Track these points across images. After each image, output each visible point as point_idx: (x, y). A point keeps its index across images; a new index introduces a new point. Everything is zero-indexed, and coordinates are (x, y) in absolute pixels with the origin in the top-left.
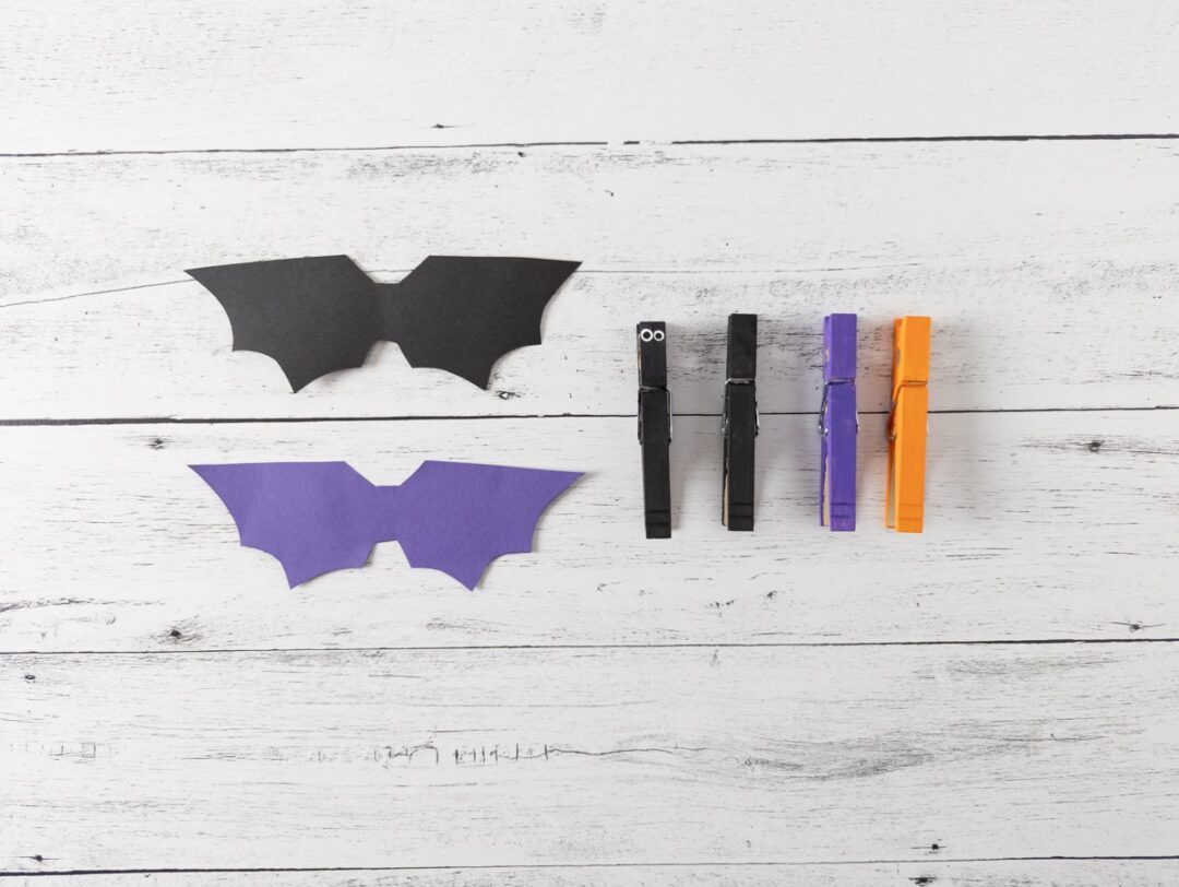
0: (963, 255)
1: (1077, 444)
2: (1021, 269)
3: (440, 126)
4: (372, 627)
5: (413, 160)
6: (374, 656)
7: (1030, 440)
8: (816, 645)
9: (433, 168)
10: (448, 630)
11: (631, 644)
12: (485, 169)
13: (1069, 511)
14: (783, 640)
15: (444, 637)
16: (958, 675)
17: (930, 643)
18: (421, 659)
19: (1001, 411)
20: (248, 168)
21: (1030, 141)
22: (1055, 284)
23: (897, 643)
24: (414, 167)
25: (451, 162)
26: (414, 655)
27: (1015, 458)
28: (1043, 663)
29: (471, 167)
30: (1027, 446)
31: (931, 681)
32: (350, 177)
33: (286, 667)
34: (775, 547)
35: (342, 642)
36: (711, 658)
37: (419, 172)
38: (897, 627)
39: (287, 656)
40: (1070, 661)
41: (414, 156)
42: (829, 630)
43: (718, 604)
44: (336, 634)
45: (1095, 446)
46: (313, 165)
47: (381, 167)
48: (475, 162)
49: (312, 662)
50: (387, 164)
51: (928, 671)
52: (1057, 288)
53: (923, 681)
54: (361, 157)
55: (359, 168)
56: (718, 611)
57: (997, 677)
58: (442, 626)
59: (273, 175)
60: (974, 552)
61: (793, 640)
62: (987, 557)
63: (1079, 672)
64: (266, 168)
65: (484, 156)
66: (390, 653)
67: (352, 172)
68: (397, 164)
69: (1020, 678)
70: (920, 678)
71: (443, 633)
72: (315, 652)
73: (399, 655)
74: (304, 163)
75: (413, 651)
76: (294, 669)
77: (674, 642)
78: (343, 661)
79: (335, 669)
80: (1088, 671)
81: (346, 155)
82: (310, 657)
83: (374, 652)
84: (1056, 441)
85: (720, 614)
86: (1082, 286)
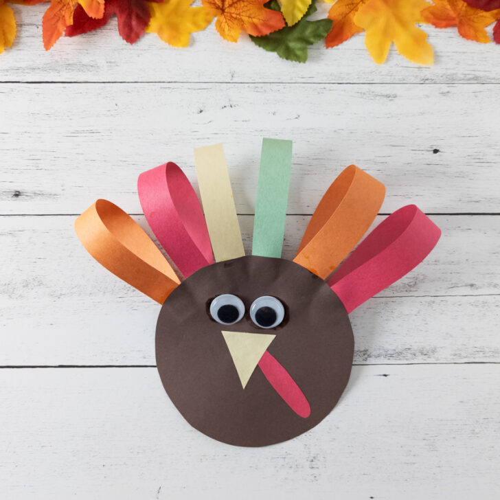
0: (93, 302)
1: (27, 196)
2: (61, 295)
3: (385, 375)
4: (428, 96)
5: (401, 357)
6: (427, 80)
7: (54, 198)
8: (175, 82)
9: (389, 352)
10: (385, 93)
11: (281, 84)
12: (361, 352)
13: (32, 157)
14: (194, 86)
15: (387, 89)
16: (92, 64)
17: (109, 82)
18: (400, 77)
19: (71, 215)
20: (491, 354)
21: (58, 365)
22: (42, 286)
23: (128, 82)
24: (400, 353)
25: (379, 356)
26: (404, 80)
27: (63, 188)
28: (44, 70)
29: (368, 353)
30: (55, 195)
31: (108, 61)
32: (435, 349)
33: (477, 74)
34: (198, 139)
35: (445, 88)
36: (235, 75)
37: (397, 351)
38: (128, 92)
39: (476, 80)
40: (29, 71)
41: (400, 359)
42: (167, 90)
43: (231, 106)
44: (448, 92)
45: (17, 194)
46: (455, 355)
47: (418, 354)
48: (366, 356)
49: (462, 76)
50: (415, 355)
51: (110, 66)
52: (41, 284)
53: (113, 60)
54: (429, 359)
55: (430, 353)
56: (231, 103)
57: (71, 62)
58: (388, 96)
59: (478, 350)
60: (85, 135)
61: (188, 85)
62: (78, 132)
63: (23, 65)
64: (481, 353)
65: (361, 359)
66: (418, 81)
67: (434, 351)
68: (409, 355)
69: (57, 61)
70: (114, 62)
71: (388, 92)
72: (460, 82)
73: (413, 80)
74: (460, 356)
75: (404, 82)
76: (473, 73)
77: (256, 85)
78: (444, 77)
79: (449, 72)
80: (18, 65)
81: (437, 360)
82: (463, 80)
83: (427, 82)
84: (39, 197)
85: (230, 100)
86: (26, 285)
